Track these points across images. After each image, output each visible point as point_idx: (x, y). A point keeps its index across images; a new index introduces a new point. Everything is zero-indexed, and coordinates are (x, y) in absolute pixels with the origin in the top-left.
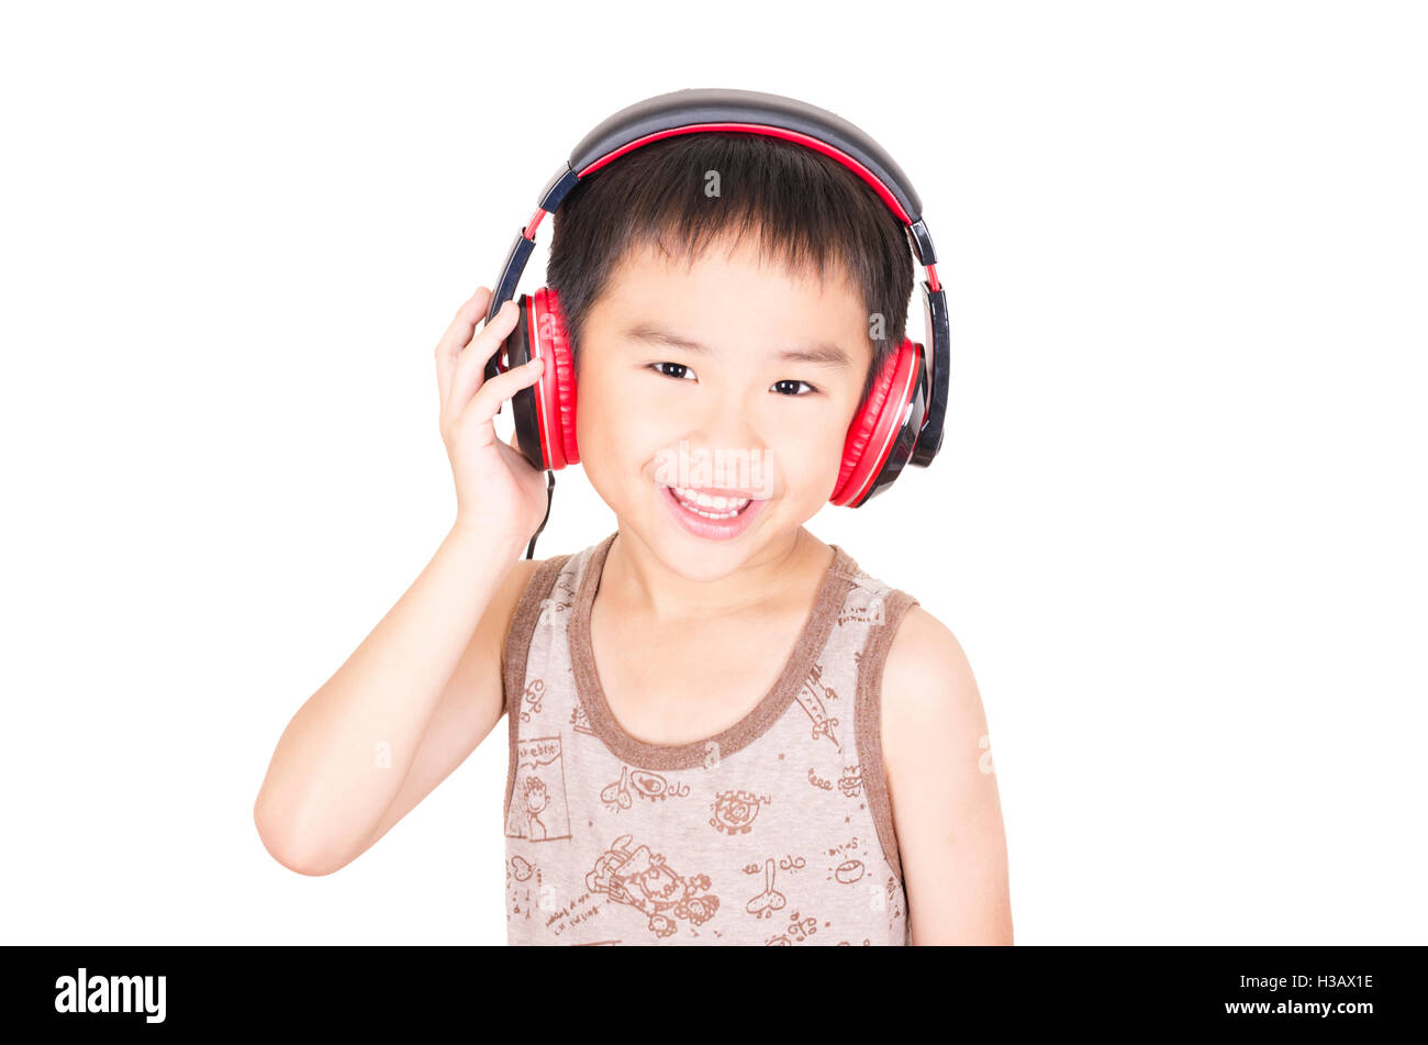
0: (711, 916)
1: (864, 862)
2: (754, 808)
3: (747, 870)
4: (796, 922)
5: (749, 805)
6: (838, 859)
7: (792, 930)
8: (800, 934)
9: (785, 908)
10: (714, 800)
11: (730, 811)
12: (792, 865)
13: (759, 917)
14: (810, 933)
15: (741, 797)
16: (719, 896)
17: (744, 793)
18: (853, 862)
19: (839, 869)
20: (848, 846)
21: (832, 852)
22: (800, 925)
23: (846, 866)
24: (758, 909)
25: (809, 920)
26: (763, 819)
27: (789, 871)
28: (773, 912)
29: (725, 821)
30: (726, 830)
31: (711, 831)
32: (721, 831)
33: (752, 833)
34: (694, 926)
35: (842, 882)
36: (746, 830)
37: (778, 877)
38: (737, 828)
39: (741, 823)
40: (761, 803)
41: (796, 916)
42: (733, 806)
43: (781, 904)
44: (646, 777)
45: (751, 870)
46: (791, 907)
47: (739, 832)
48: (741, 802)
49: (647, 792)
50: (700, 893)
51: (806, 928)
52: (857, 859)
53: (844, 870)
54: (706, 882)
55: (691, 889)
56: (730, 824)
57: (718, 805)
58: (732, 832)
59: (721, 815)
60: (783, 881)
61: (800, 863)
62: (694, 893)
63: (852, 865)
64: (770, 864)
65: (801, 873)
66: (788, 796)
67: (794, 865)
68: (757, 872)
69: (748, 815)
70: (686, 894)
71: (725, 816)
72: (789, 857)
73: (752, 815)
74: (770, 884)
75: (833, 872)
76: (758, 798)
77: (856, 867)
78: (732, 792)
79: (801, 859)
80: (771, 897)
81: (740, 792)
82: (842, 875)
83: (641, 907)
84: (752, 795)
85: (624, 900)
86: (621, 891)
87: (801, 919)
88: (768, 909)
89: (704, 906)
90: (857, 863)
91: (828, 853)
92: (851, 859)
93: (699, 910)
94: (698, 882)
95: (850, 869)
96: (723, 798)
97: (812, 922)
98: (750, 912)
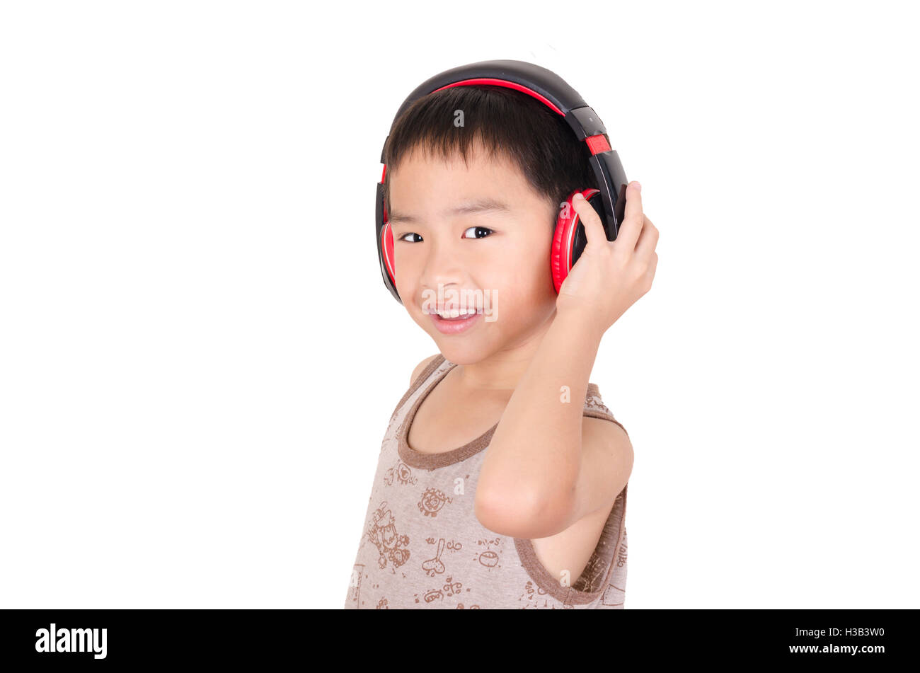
0: (404, 563)
1: (499, 556)
2: (442, 502)
3: (428, 540)
4: (449, 584)
5: (440, 499)
6: (483, 548)
7: (446, 588)
8: (450, 591)
9: (444, 574)
10: (424, 490)
11: (429, 501)
12: (453, 547)
13: (428, 574)
14: (456, 592)
15: (437, 494)
16: (411, 552)
17: (440, 492)
18: (493, 553)
19: (482, 555)
20: (492, 542)
21: (480, 543)
22: (451, 586)
23: (488, 554)
24: (428, 568)
25: (458, 584)
26: (445, 511)
27: (450, 550)
28: (436, 574)
29: (425, 506)
30: (424, 511)
31: (417, 510)
32: (421, 511)
33: (436, 518)
34: (394, 567)
35: (482, 563)
36: (434, 514)
37: (444, 553)
38: (429, 512)
39: (433, 510)
40: (447, 501)
41: (449, 580)
42: (432, 498)
43: (442, 571)
44: (405, 469)
45: (430, 541)
46: (448, 573)
47: (430, 515)
48: (436, 497)
49: (401, 477)
50: (402, 547)
51: (455, 588)
52: (496, 553)
53: (486, 556)
54: (407, 541)
55: (399, 543)
56: (427, 508)
57: (425, 494)
58: (427, 514)
59: (424, 501)
60: (446, 556)
61: (458, 547)
62: (400, 546)
63: (491, 555)
64: (442, 542)
65: (457, 553)
66: (463, 502)
67: (454, 547)
68: (433, 544)
69: (437, 506)
70: (396, 545)
71: (426, 502)
72: (453, 542)
73: (440, 506)
74: (439, 554)
75: (478, 556)
76: (446, 497)
77: (493, 557)
78: (434, 489)
79: (459, 544)
80: (437, 564)
81: (438, 491)
82: (483, 560)
83: (379, 547)
84: (443, 495)
85: (374, 541)
86: (375, 535)
87: (453, 582)
88: (433, 571)
89: (403, 555)
90: (495, 556)
91: (477, 543)
92: (491, 551)
93: (399, 557)
94: (403, 540)
95: (490, 557)
96: (429, 491)
97: (459, 586)
98: (424, 569)
